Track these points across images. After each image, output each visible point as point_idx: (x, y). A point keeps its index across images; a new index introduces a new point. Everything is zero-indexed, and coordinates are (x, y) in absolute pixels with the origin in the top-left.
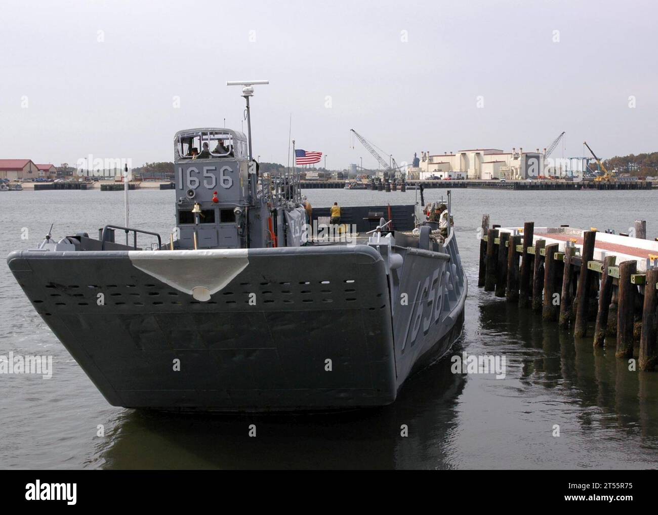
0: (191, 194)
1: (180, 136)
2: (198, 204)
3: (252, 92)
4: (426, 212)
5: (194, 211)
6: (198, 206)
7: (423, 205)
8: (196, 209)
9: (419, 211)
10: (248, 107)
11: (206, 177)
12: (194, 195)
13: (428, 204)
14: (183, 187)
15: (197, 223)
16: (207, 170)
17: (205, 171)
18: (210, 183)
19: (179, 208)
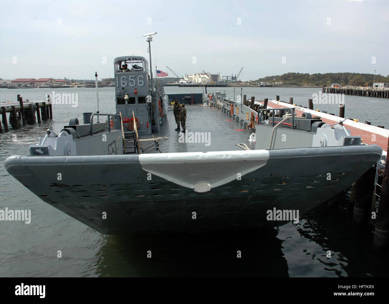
0: (123, 89)
1: (117, 60)
2: (127, 95)
3: (152, 39)
4: (208, 96)
5: (125, 98)
6: (127, 96)
7: (206, 93)
8: (126, 97)
9: (205, 96)
10: (150, 46)
11: (130, 81)
12: (125, 90)
13: (209, 93)
14: (119, 86)
15: (127, 104)
16: (131, 77)
17: (130, 78)
18: (133, 84)
19: (117, 97)
